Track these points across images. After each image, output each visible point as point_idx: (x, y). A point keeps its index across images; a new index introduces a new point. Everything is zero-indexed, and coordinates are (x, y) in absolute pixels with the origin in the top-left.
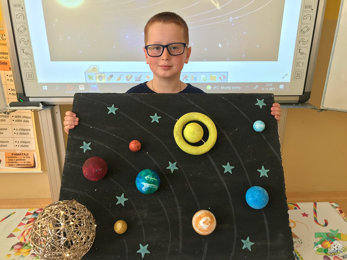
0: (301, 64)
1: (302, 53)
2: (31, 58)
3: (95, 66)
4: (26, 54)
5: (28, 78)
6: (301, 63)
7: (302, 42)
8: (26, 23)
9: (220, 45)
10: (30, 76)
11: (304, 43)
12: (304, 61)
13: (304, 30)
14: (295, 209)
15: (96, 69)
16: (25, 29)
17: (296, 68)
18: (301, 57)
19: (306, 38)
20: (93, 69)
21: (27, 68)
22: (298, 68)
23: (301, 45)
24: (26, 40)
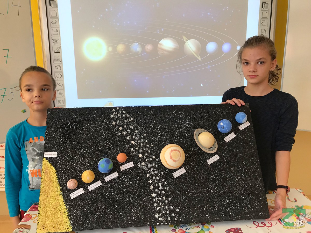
2: (63, 96)
3: (111, 102)
4: (60, 94)
8: (62, 72)
9: (202, 85)
14: (273, 193)
15: (112, 104)
16: (61, 76)
20: (109, 104)
21: (59, 104)
24: (61, 84)
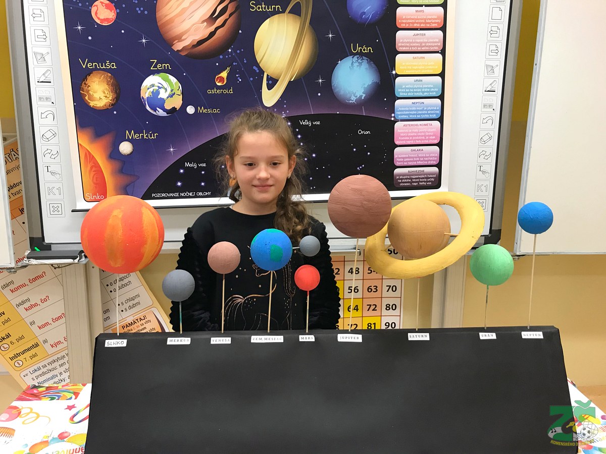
0: (483, 188)
1: (484, 172)
4: (53, 173)
5: (52, 213)
6: (484, 186)
7: (483, 156)
10: (56, 209)
11: (486, 158)
12: (487, 183)
13: (485, 138)
16: (54, 135)
17: (477, 194)
18: (483, 177)
19: (488, 151)
21: (52, 196)
22: (480, 193)
23: (482, 160)
24: (54, 152)
